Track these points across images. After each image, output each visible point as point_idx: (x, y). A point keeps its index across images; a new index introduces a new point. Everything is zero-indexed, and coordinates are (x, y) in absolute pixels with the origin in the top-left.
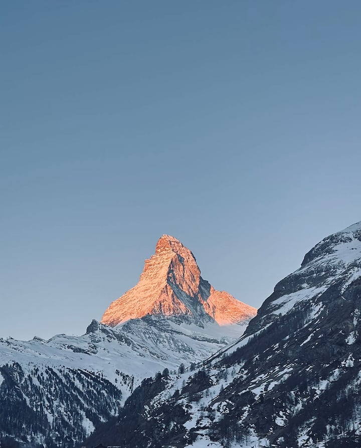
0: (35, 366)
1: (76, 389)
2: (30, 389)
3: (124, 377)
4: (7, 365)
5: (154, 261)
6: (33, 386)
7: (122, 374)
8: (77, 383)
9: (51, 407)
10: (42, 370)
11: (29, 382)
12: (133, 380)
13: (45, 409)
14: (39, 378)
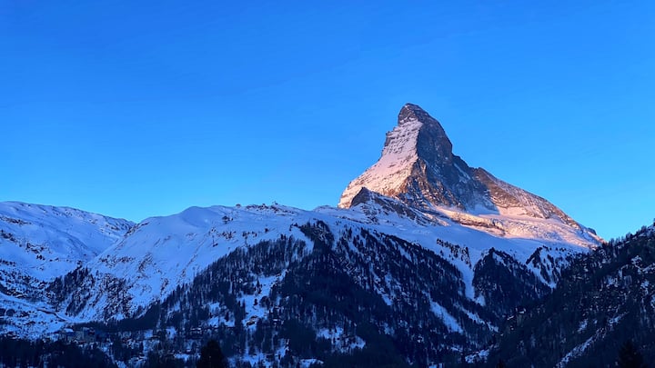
0: (345, 226)
1: (406, 260)
2: (347, 257)
3: (452, 248)
4: (309, 224)
5: (397, 133)
6: (351, 253)
7: (447, 245)
8: (403, 252)
9: (383, 283)
10: (356, 233)
11: (344, 248)
12: (467, 252)
13: (375, 288)
14: (355, 243)
